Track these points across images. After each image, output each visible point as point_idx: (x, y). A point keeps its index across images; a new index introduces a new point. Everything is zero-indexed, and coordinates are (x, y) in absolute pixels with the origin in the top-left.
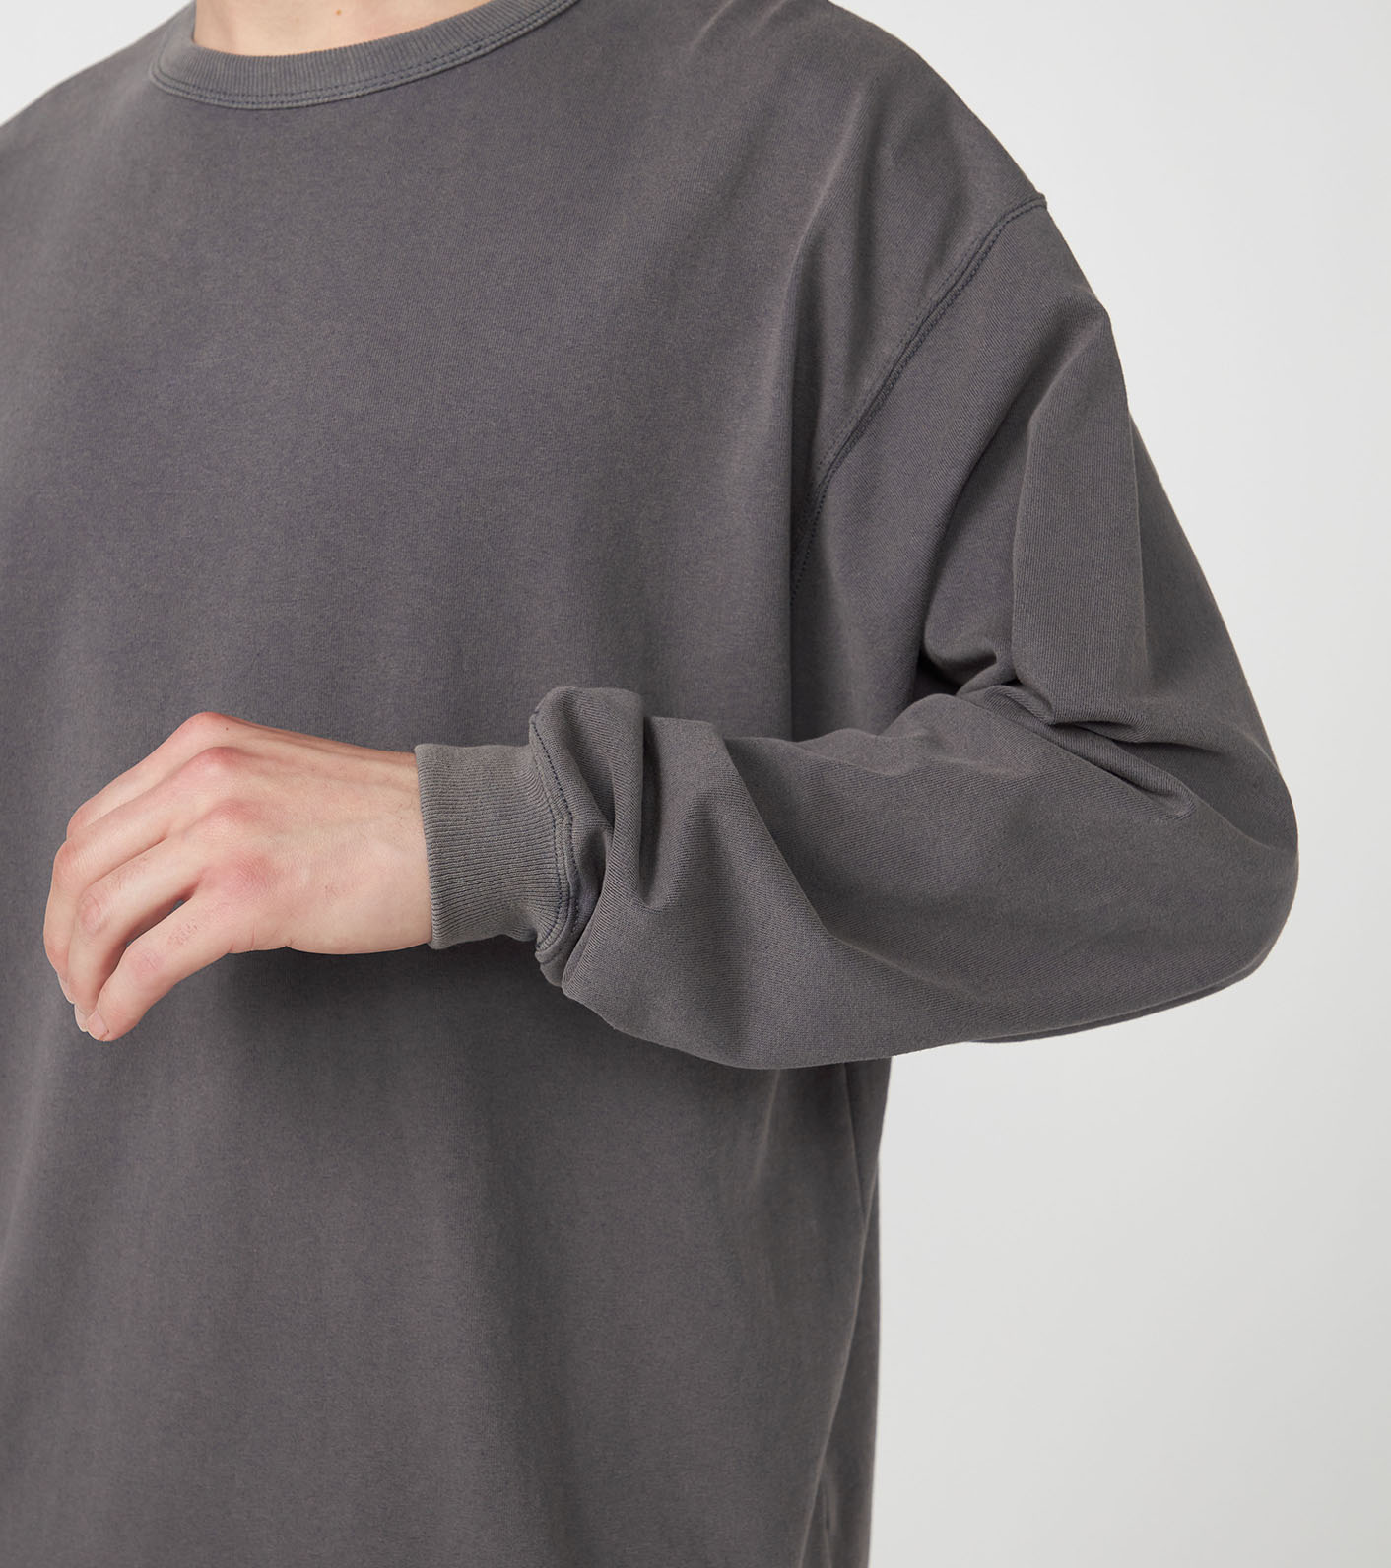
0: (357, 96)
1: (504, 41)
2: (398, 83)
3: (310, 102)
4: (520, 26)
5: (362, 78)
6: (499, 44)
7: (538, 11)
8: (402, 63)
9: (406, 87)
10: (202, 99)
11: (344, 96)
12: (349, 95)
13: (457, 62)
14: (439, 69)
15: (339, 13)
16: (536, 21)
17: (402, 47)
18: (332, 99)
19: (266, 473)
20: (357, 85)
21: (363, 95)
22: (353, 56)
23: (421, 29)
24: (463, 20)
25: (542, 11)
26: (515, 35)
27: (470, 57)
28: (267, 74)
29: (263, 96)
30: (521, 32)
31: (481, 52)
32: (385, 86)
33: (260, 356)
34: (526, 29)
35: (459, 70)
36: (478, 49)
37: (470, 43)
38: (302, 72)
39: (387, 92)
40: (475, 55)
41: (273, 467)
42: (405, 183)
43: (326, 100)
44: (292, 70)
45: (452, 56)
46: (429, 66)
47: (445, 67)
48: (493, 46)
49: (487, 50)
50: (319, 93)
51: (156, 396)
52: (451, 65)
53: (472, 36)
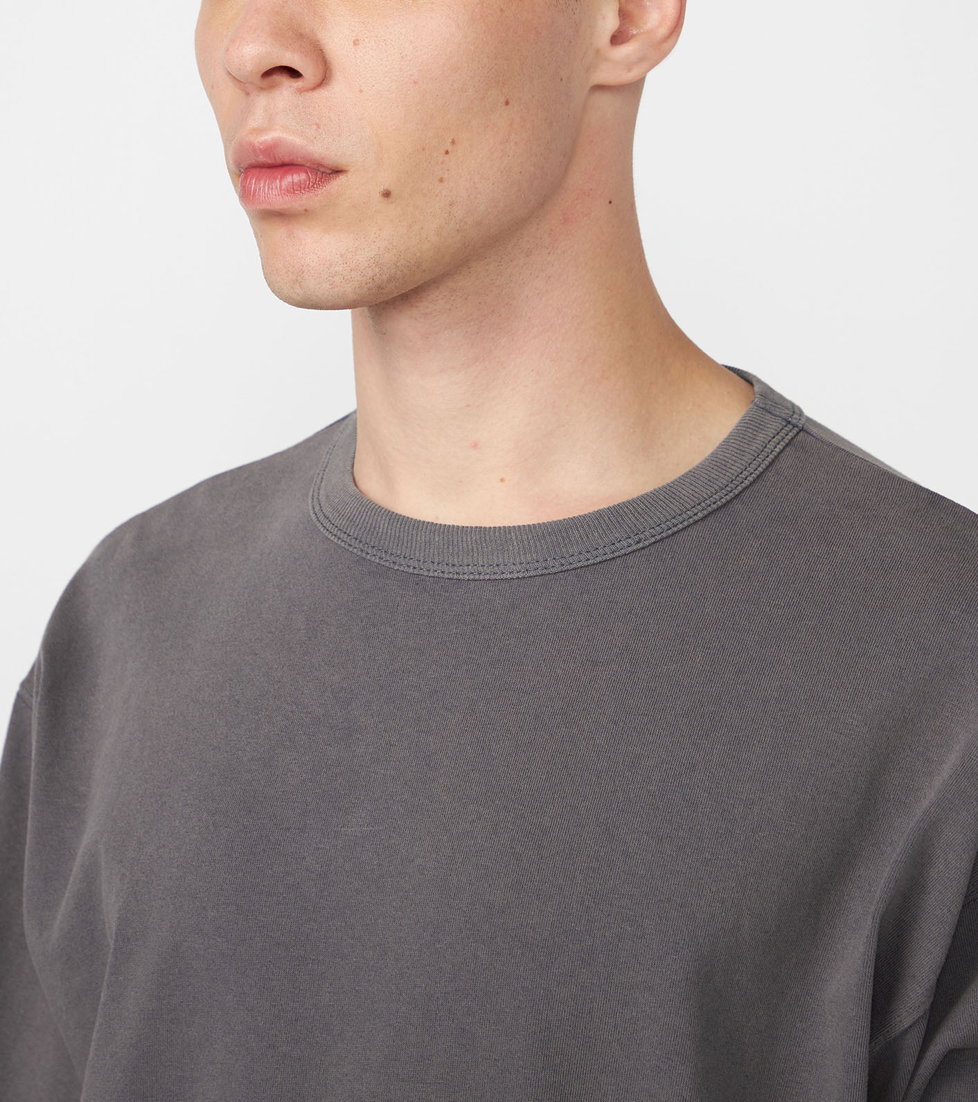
0: (518, 578)
1: (664, 535)
2: (559, 570)
3: (472, 577)
4: (681, 519)
5: (524, 561)
6: (658, 537)
7: (699, 504)
8: (564, 550)
9: (566, 574)
10: (364, 555)
11: (505, 576)
12: (509, 576)
13: (617, 554)
14: (598, 559)
15: (502, 480)
16: (696, 514)
17: (564, 535)
18: (493, 577)
19: (407, 953)
20: (518, 567)
21: (524, 578)
22: (517, 538)
23: (584, 517)
24: (626, 509)
25: (703, 504)
26: (675, 529)
27: (630, 549)
28: (430, 542)
29: (424, 562)
30: (680, 526)
31: (641, 545)
32: (545, 571)
33: (407, 832)
34: (686, 523)
35: (618, 561)
36: (638, 542)
37: (631, 535)
38: (465, 545)
39: (547, 578)
40: (635, 547)
41: (414, 947)
42: (559, 672)
43: (487, 577)
44: (455, 542)
45: (613, 547)
46: (589, 556)
47: (604, 558)
48: (653, 540)
49: (647, 543)
50: (481, 569)
51: (304, 858)
52: (611, 556)
53: (633, 528)
